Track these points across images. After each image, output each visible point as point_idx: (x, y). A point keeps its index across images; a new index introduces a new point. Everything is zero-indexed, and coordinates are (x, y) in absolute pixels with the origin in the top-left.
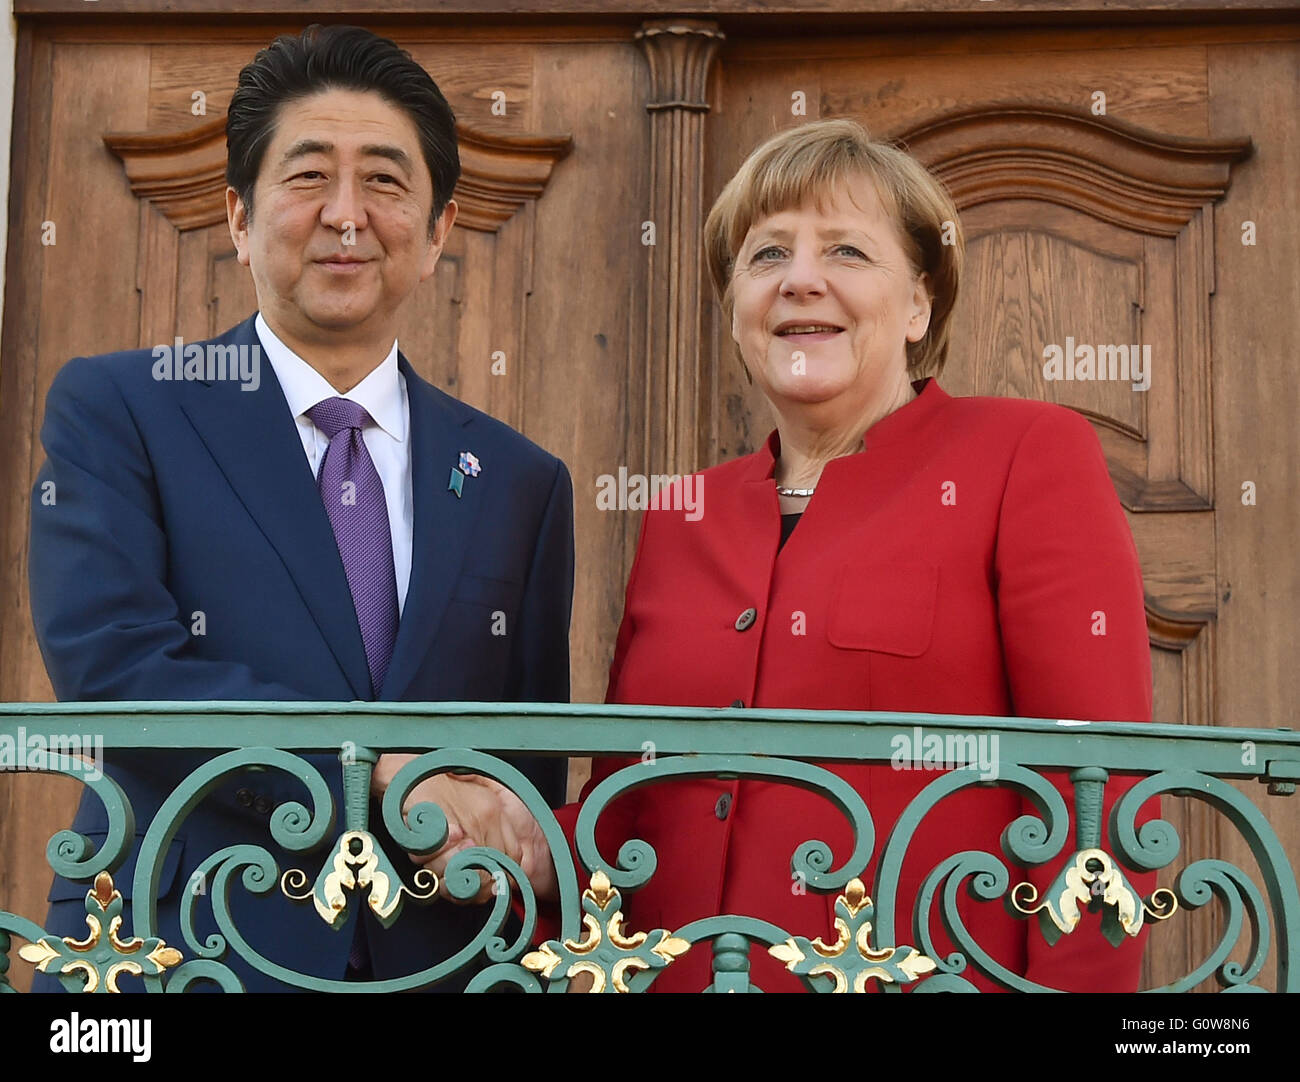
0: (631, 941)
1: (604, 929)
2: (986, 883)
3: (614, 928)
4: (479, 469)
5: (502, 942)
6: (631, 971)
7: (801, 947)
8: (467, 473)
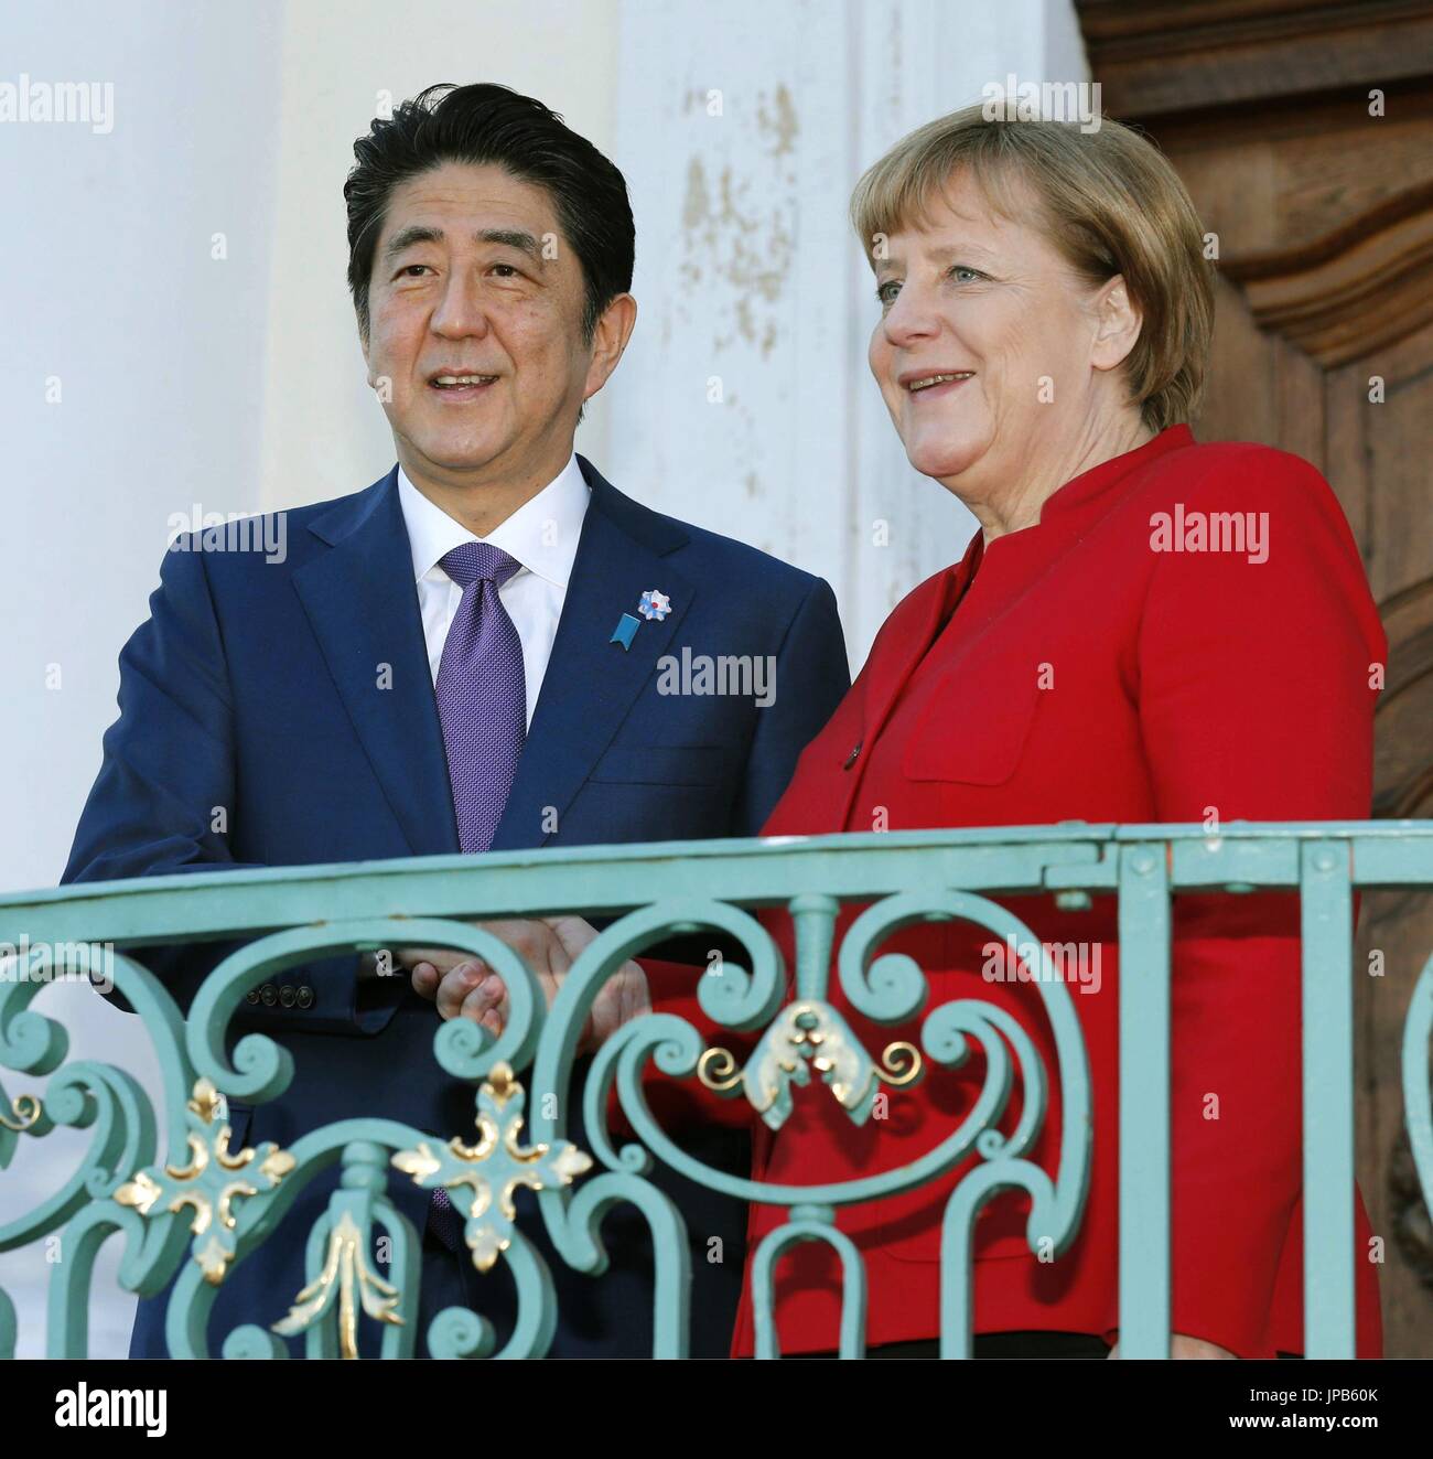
0: (237, 1160)
1: (210, 1148)
2: (671, 1055)
3: (222, 1146)
4: (669, 610)
5: (103, 1173)
6: (240, 1197)
7: (436, 1153)
8: (649, 617)
